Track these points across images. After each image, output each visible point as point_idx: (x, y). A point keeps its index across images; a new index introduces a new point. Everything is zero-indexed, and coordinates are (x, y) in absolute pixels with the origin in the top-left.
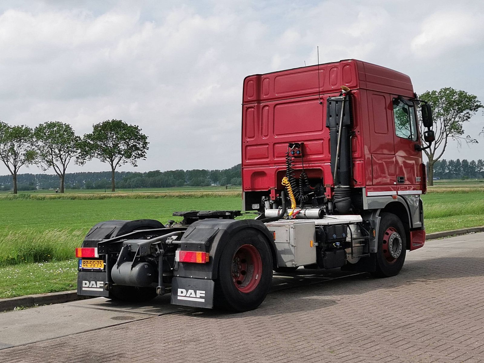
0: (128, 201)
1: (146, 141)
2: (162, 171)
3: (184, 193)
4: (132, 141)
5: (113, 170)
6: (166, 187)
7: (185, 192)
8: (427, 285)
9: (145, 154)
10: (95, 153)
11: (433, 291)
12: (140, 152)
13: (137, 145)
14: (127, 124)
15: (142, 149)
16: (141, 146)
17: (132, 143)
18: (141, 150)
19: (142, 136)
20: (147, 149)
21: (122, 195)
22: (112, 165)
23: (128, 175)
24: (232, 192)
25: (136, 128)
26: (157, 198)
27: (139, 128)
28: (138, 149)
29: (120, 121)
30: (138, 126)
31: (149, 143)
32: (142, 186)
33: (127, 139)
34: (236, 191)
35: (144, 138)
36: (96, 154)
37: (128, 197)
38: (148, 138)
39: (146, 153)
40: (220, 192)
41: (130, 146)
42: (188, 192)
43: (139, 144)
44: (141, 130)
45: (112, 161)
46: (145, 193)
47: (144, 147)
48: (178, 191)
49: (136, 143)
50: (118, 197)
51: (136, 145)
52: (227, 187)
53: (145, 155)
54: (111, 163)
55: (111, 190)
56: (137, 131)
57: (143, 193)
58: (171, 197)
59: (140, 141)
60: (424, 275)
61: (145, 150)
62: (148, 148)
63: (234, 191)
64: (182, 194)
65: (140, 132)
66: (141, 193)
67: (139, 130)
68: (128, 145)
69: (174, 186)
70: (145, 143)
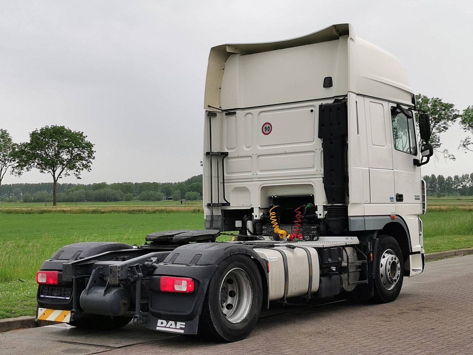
0: (71, 216)
1: (92, 150)
2: (109, 183)
3: (134, 208)
4: (77, 149)
5: (55, 181)
6: (114, 201)
7: (135, 206)
8: (422, 315)
9: (90, 164)
10: (34, 163)
11: (431, 321)
12: (84, 162)
13: (82, 153)
14: (71, 131)
15: (87, 158)
16: (87, 155)
17: (76, 151)
18: (86, 160)
19: (86, 144)
20: (93, 159)
21: (65, 209)
22: (54, 176)
23: (71, 187)
24: (188, 208)
25: (81, 135)
26: (103, 213)
27: (84, 135)
28: (82, 158)
29: (63, 128)
30: (83, 133)
31: (95, 152)
32: (86, 200)
33: (70, 147)
34: (192, 206)
35: (89, 146)
36: (36, 164)
37: (71, 212)
38: (94, 146)
39: (92, 163)
40: (175, 208)
41: (74, 155)
42: (139, 207)
43: (84, 152)
44: (87, 136)
45: (54, 171)
46: (90, 207)
47: (89, 157)
48: (128, 206)
49: (81, 151)
50: (60, 211)
51: (80, 154)
52: (182, 201)
53: (90, 166)
54: (52, 173)
55: (53, 203)
56: (82, 139)
57: (88, 207)
58: (118, 212)
59: (84, 149)
60: (417, 302)
61: (91, 160)
62: (94, 157)
63: (190, 206)
64: (131, 209)
65: (86, 139)
66: (86, 207)
67: (84, 137)
68: (72, 154)
69: (122, 200)
70: (91, 153)
